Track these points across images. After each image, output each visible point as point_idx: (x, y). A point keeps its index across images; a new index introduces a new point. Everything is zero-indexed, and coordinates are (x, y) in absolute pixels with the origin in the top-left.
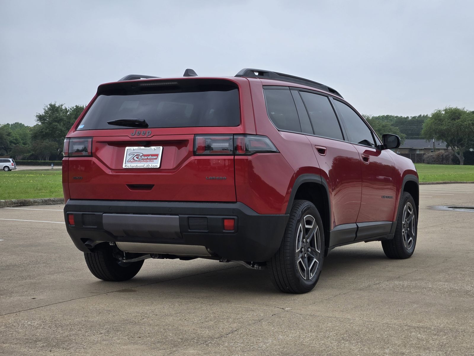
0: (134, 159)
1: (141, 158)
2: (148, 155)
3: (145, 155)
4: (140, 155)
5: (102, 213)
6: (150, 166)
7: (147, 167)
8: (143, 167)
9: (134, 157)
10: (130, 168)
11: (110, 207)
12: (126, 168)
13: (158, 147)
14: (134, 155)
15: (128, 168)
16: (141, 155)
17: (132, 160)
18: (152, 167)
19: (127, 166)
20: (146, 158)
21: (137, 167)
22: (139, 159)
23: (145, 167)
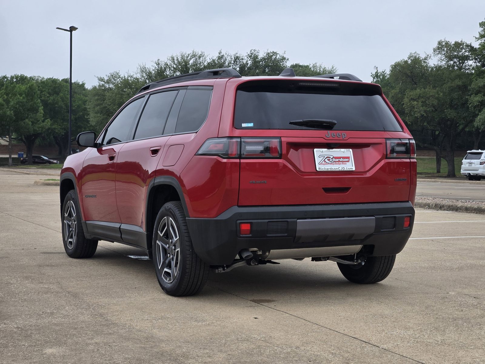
0: (325, 161)
1: (332, 160)
2: (340, 158)
3: (336, 158)
4: (330, 157)
5: (296, 220)
6: (345, 169)
7: (343, 170)
8: (338, 170)
9: (325, 160)
10: (324, 170)
11: (306, 212)
12: (320, 170)
13: (347, 149)
14: (325, 157)
15: (322, 170)
16: (332, 157)
17: (323, 163)
18: (348, 170)
19: (321, 169)
20: (337, 160)
21: (332, 170)
22: (331, 161)
23: (341, 170)
